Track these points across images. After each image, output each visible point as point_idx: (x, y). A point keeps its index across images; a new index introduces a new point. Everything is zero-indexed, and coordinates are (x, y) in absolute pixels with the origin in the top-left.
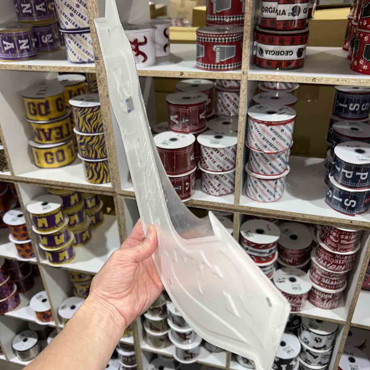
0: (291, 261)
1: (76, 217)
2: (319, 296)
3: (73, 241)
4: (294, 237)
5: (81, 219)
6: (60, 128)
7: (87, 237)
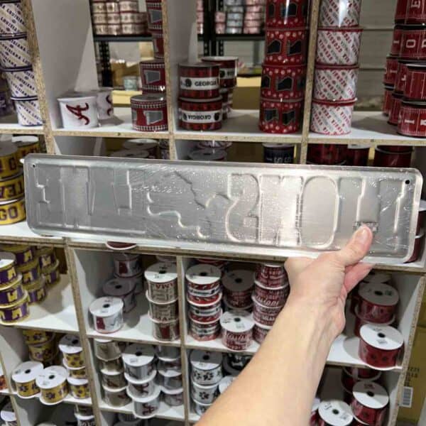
0: (237, 303)
1: (30, 275)
2: (262, 334)
3: (27, 299)
4: (239, 281)
5: (35, 277)
6: (13, 186)
7: (42, 296)
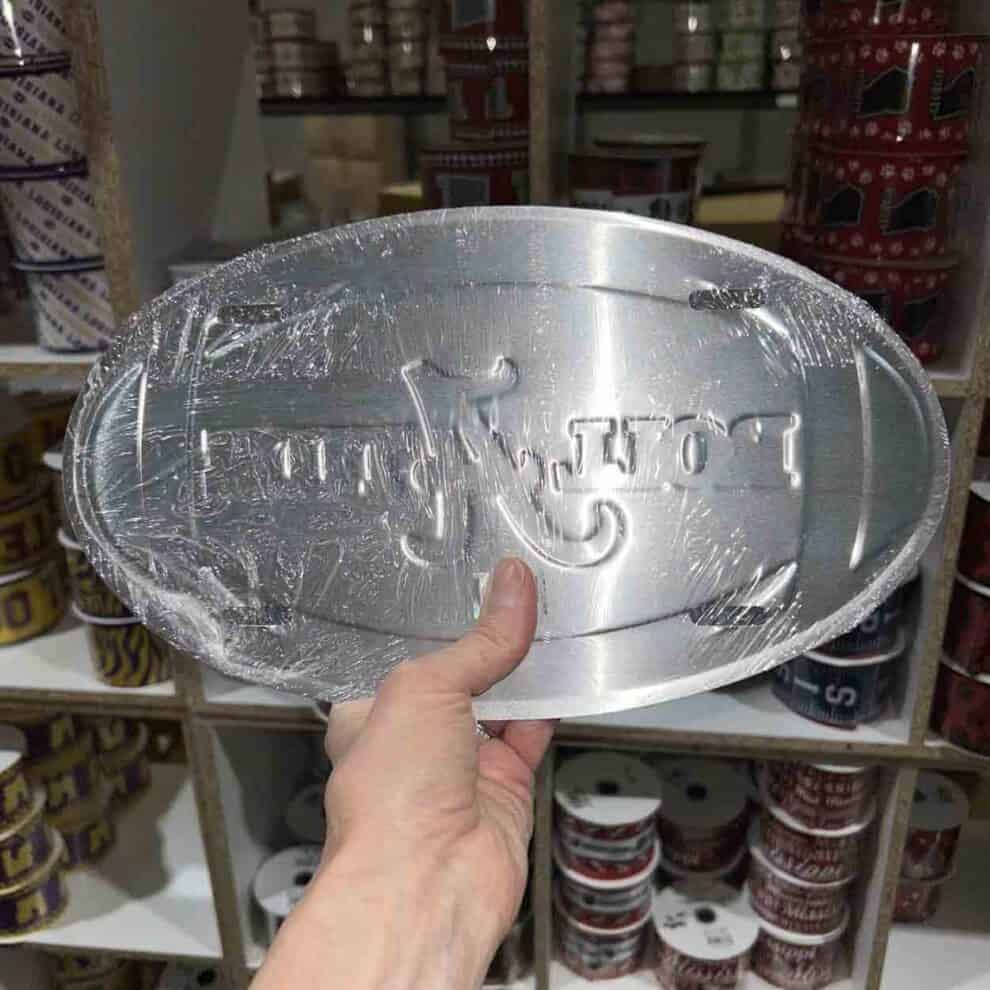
2: (783, 956)
3: (60, 858)
4: (697, 792)
6: (18, 529)
